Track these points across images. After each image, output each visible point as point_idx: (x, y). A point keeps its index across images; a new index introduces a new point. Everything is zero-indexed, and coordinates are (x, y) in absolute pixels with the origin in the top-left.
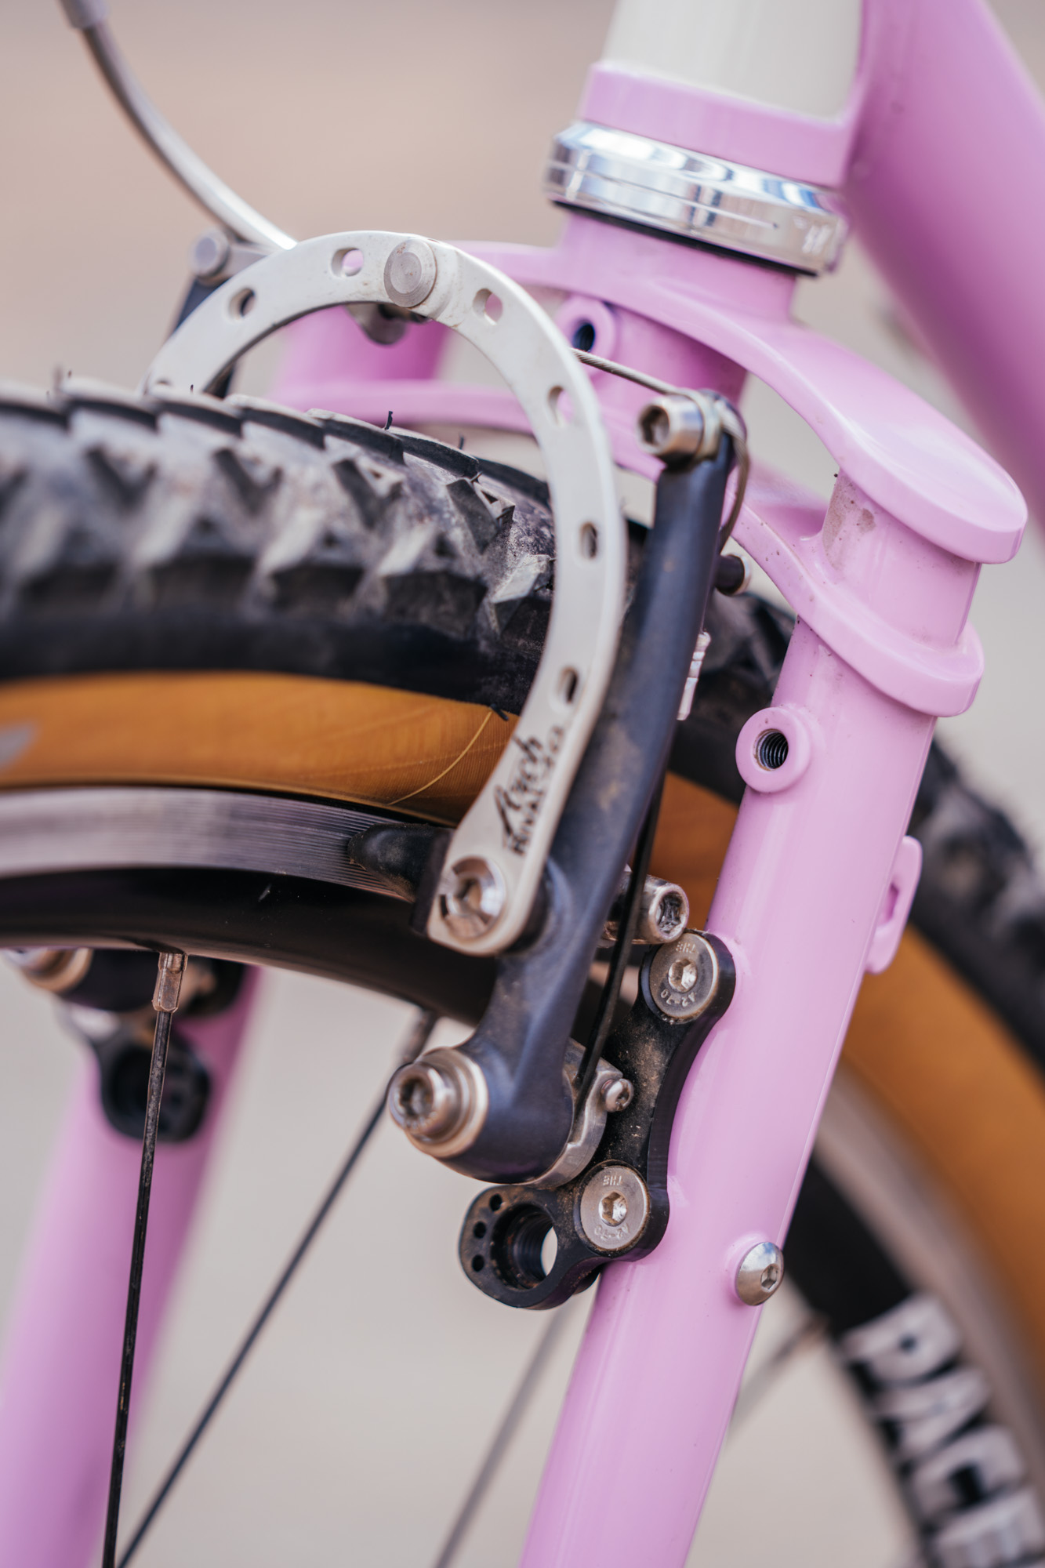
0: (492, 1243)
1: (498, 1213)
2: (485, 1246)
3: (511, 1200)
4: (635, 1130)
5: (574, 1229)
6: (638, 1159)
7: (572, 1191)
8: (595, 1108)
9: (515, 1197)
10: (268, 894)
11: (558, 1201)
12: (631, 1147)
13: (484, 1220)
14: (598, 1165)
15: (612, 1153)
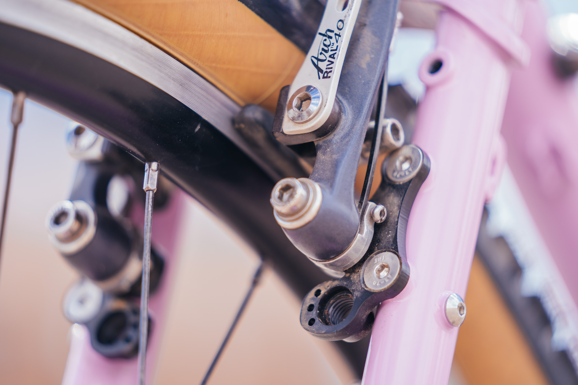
0: (318, 312)
1: (320, 297)
2: (314, 314)
3: (325, 288)
4: (389, 233)
5: (362, 287)
6: (392, 245)
7: (358, 272)
8: (369, 221)
9: (328, 286)
10: (199, 129)
11: (352, 279)
12: (387, 242)
13: (313, 303)
14: (371, 256)
15: (378, 248)
